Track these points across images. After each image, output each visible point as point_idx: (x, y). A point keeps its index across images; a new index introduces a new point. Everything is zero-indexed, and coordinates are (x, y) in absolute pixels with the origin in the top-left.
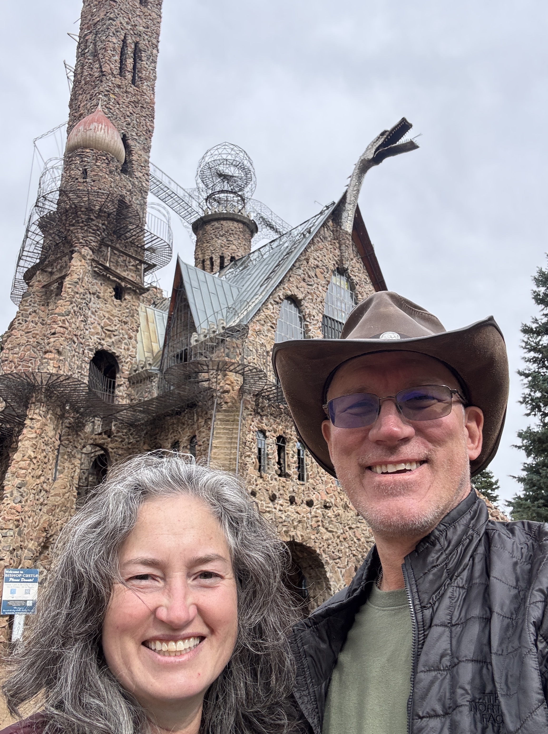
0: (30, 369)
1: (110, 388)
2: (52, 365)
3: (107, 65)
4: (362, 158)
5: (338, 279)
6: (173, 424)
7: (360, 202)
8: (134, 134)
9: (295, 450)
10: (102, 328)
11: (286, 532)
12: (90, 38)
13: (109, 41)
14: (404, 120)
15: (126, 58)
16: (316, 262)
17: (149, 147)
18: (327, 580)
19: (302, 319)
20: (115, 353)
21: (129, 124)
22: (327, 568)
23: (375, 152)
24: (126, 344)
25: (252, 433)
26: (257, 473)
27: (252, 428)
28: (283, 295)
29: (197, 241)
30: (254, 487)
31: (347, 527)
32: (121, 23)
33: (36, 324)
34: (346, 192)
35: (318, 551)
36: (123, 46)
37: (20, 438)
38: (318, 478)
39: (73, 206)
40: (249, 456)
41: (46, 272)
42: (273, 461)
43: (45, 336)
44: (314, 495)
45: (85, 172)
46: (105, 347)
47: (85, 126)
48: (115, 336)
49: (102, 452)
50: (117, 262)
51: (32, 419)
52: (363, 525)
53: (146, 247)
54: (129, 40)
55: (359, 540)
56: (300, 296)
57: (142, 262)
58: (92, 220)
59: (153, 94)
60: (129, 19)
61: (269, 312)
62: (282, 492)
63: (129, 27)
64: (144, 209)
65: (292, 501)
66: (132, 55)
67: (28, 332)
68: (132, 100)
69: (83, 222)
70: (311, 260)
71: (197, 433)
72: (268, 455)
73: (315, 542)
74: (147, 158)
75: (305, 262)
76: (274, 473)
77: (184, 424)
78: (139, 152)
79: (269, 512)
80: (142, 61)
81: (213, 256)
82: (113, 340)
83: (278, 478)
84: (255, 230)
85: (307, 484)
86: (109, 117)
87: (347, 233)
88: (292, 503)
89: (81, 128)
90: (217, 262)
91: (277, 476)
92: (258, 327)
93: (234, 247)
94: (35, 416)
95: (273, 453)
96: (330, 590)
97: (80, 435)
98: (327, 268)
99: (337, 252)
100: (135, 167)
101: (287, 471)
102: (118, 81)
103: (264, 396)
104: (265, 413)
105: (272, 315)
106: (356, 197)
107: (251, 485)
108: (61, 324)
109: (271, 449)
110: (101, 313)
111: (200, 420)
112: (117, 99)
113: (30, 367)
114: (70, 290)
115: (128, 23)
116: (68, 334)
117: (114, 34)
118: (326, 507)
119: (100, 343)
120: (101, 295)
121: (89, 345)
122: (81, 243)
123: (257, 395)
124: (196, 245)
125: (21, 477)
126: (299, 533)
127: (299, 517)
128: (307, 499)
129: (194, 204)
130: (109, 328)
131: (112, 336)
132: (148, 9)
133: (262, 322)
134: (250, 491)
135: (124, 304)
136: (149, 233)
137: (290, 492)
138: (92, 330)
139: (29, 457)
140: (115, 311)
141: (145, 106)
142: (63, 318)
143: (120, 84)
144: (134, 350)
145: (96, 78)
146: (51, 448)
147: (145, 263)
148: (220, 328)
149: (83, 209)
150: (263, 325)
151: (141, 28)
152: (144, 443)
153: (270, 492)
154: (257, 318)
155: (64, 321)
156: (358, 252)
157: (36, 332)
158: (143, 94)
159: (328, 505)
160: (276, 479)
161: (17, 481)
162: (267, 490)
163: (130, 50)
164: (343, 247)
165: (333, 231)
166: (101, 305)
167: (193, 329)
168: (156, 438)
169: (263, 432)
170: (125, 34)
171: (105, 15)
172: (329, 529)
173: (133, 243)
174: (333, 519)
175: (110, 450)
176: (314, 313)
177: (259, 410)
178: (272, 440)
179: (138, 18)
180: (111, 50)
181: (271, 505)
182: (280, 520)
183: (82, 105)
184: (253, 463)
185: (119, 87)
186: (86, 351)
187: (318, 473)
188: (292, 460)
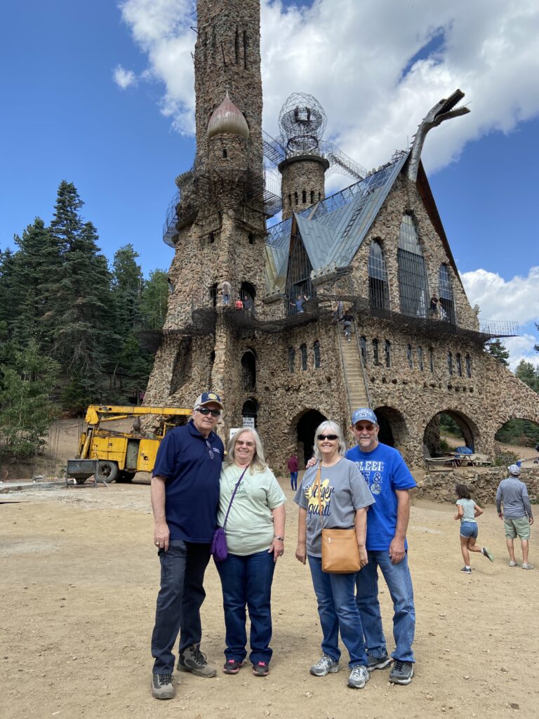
3: (227, 57)
4: (425, 122)
5: (407, 219)
6: (300, 332)
7: (422, 157)
8: (250, 111)
9: (384, 347)
10: (244, 266)
11: (382, 401)
13: (227, 35)
14: (458, 91)
15: (239, 47)
16: (392, 209)
18: (406, 429)
19: (384, 253)
20: (253, 283)
21: (246, 104)
22: (406, 422)
23: (435, 117)
24: (259, 276)
28: (372, 238)
29: (283, 179)
31: (418, 396)
32: (233, 17)
33: (197, 264)
34: (412, 148)
35: (401, 412)
36: (236, 37)
37: (215, 349)
38: (399, 364)
39: (220, 180)
41: (198, 225)
42: (371, 356)
44: (397, 376)
45: (225, 152)
46: (247, 280)
47: (221, 114)
48: (252, 271)
49: (252, 351)
50: (249, 216)
51: (220, 336)
52: (427, 393)
53: (265, 202)
54: (240, 31)
56: (383, 237)
57: (264, 214)
58: (234, 189)
59: (260, 74)
60: (238, 12)
61: (363, 253)
62: (378, 376)
63: (239, 19)
65: (384, 381)
66: (243, 43)
69: (227, 191)
70: (389, 209)
71: (319, 339)
72: (368, 352)
73: (399, 406)
74: (260, 130)
75: (385, 211)
76: (372, 363)
77: (309, 333)
79: (371, 389)
80: (250, 47)
81: (297, 191)
82: (251, 274)
84: (327, 166)
85: (392, 369)
86: (233, 102)
87: (413, 182)
88: (384, 383)
89: (219, 116)
90: (301, 196)
91: (374, 366)
92: (357, 264)
93: (313, 183)
94: (222, 334)
95: (371, 351)
96: (409, 435)
97: (239, 342)
98: (399, 212)
99: (406, 198)
100: (253, 139)
101: (380, 362)
102: (235, 69)
104: (364, 324)
105: (365, 254)
106: (419, 152)
108: (225, 269)
109: (370, 348)
110: (242, 256)
111: (321, 331)
112: (237, 85)
114: (226, 244)
116: (229, 275)
117: (229, 28)
118: (404, 383)
119: (244, 278)
120: (241, 242)
121: (238, 280)
122: (227, 206)
124: (282, 182)
126: (389, 401)
127: (388, 391)
128: (392, 379)
130: (248, 266)
131: (250, 271)
135: (255, 247)
136: (267, 193)
137: (382, 375)
138: (239, 269)
140: (251, 253)
141: (255, 86)
143: (237, 71)
144: (264, 280)
147: (267, 215)
148: (333, 268)
149: (227, 181)
150: (360, 262)
151: (247, 18)
152: (279, 345)
153: (371, 376)
154: (356, 258)
155: (226, 266)
157: (198, 270)
158: (253, 76)
160: (374, 368)
162: (369, 375)
163: (241, 39)
164: (410, 193)
165: (402, 181)
166: (242, 250)
167: (310, 267)
168: (288, 341)
169: (364, 337)
170: (237, 26)
172: (407, 397)
173: (257, 200)
174: (409, 391)
175: (256, 350)
176: (392, 248)
177: (361, 323)
178: (370, 342)
180: (229, 43)
181: (372, 385)
182: (378, 394)
185: (237, 74)
186: (237, 284)
187: (399, 361)
188: (382, 354)
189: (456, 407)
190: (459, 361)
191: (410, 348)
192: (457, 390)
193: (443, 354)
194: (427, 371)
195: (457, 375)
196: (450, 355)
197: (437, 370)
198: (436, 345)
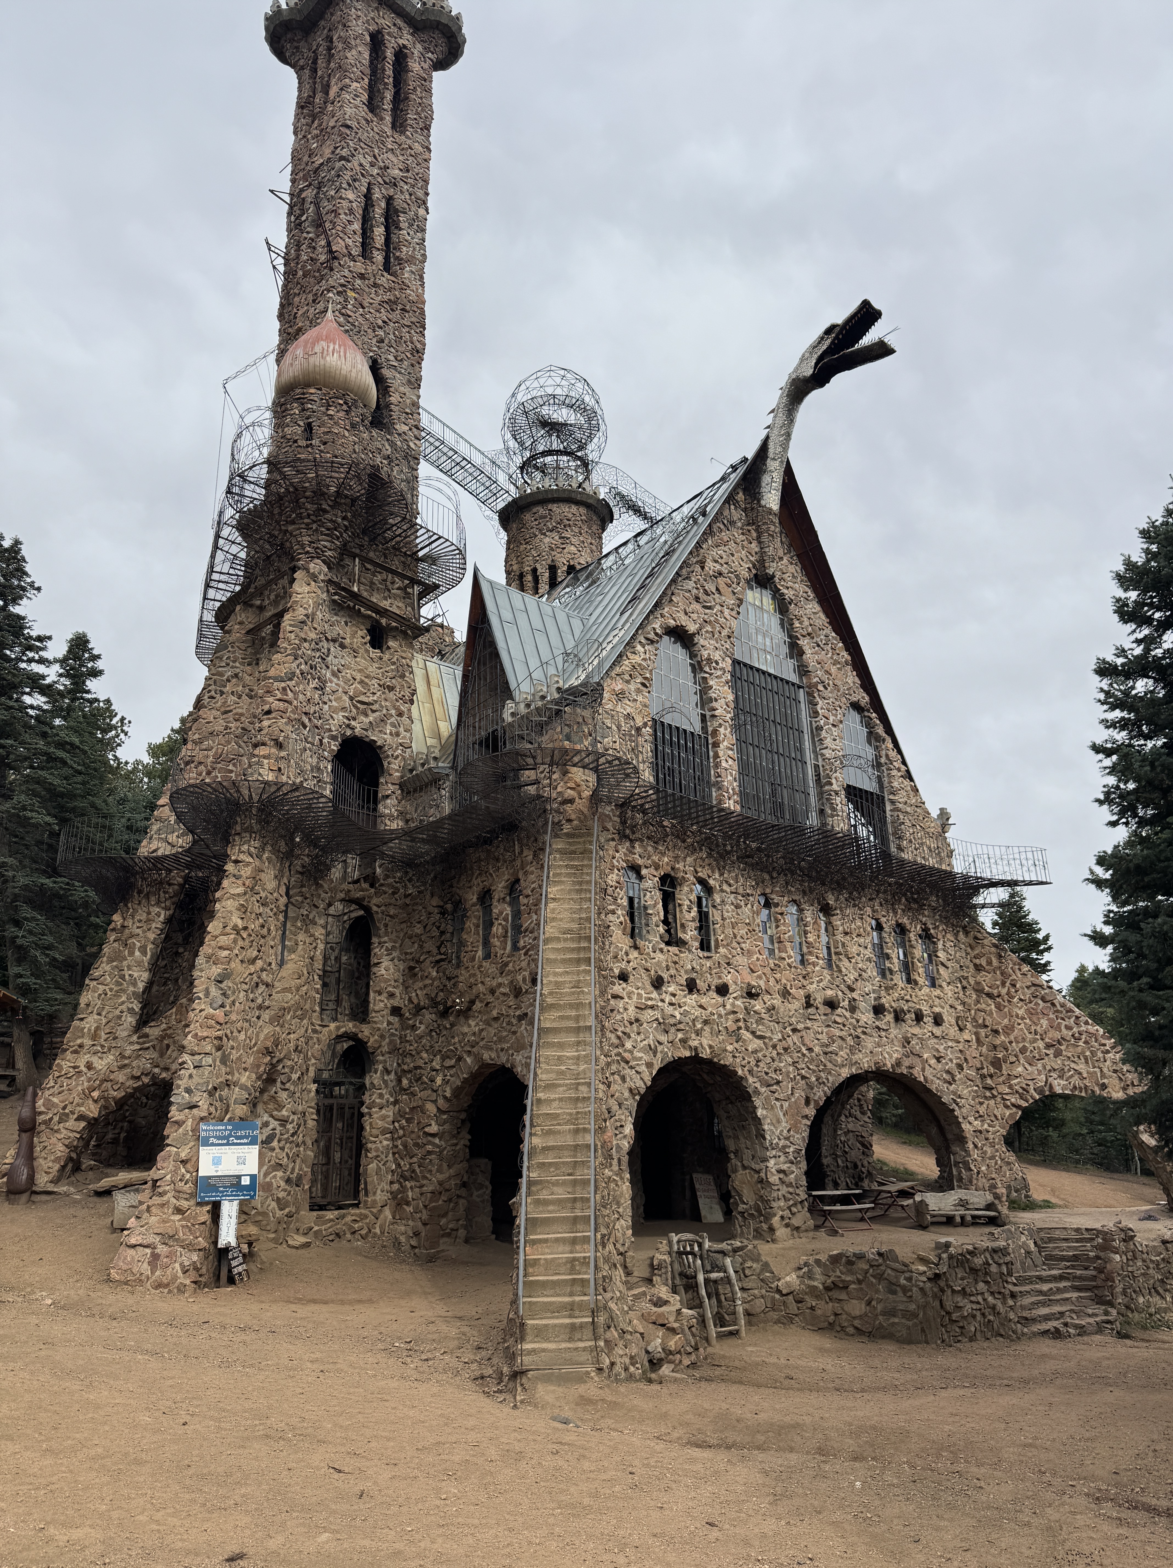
0: (233, 775)
1: (369, 802)
2: (266, 767)
3: (340, 241)
4: (794, 376)
5: (758, 595)
6: (480, 860)
8: (391, 358)
9: (693, 897)
10: (351, 699)
11: (684, 1041)
12: (309, 194)
13: (341, 198)
14: (866, 304)
15: (372, 226)
16: (718, 567)
17: (419, 379)
18: (758, 1121)
19: (697, 668)
20: (375, 742)
21: (382, 341)
22: (757, 1102)
23: (816, 364)
24: (393, 725)
25: (616, 871)
26: (628, 941)
27: (616, 864)
28: (661, 626)
29: (509, 542)
30: (623, 965)
31: (788, 1029)
32: (361, 165)
33: (240, 697)
34: (767, 438)
35: (740, 1073)
36: (366, 205)
37: (218, 895)
38: (735, 944)
39: (291, 489)
40: (613, 912)
41: (252, 606)
42: (655, 919)
43: (255, 717)
44: (729, 976)
45: (309, 427)
46: (358, 731)
47: (305, 347)
48: (373, 711)
49: (362, 913)
50: (372, 583)
51: (236, 862)
52: (816, 1024)
53: (421, 554)
54: (377, 195)
55: (810, 1050)
56: (692, 628)
57: (414, 581)
58: (325, 511)
59: (423, 285)
60: (375, 157)
61: (637, 659)
62: (673, 972)
63: (375, 171)
64: (414, 489)
65: (691, 986)
66: (383, 220)
67: (226, 712)
68: (386, 298)
69: (309, 516)
70: (710, 565)
71: (521, 875)
72: (646, 908)
73: (734, 1057)
74: (415, 398)
75: (698, 568)
76: (658, 939)
77: (498, 860)
78: (402, 389)
79: (652, 1007)
80: (401, 229)
81: (538, 566)
82: (371, 719)
83: (666, 948)
84: (607, 518)
85: (716, 957)
86: (347, 331)
87: (770, 511)
88: (691, 991)
89: (300, 352)
90: (545, 577)
91: (663, 945)
92: (619, 686)
93: (572, 548)
94: (242, 857)
95: (655, 906)
96: (765, 1139)
97: (322, 886)
98: (737, 576)
99: (754, 547)
100: (395, 415)
101: (681, 935)
102: (359, 267)
103: (635, 807)
104: (637, 835)
105: (644, 663)
106: (785, 447)
107: (618, 961)
108: (279, 696)
109: (652, 898)
110: (348, 673)
111: (526, 853)
112: (360, 299)
113: (231, 771)
114: (293, 636)
115: (372, 165)
116: (292, 712)
117: (349, 185)
118: (751, 995)
119: (348, 726)
120: (347, 641)
121: (330, 730)
122: (308, 552)
123: (622, 805)
124: (508, 549)
125: (222, 964)
126: (705, 1042)
127: (704, 1014)
128: (716, 982)
129: (502, 478)
130: (362, 698)
131: (369, 712)
132: (407, 137)
133: (627, 677)
134: (617, 972)
135: (386, 657)
136: (422, 531)
137: (686, 972)
138: (334, 704)
139: (235, 928)
141: (408, 308)
142: (283, 685)
143: (363, 271)
144: (408, 735)
145: (322, 264)
146: (271, 910)
147: (420, 583)
148: (554, 690)
149: (308, 494)
150: (628, 682)
151: (397, 171)
152: (432, 895)
153: (652, 973)
154: (618, 670)
155: (284, 689)
156: (791, 545)
157: (240, 711)
158: (404, 286)
159: (753, 991)
160: (661, 950)
161: (216, 970)
162: (647, 970)
163: (378, 212)
164: (765, 538)
165: (745, 510)
166: (348, 660)
167: (506, 692)
168: (451, 886)
169: (635, 869)
170: (369, 184)
171: (333, 152)
172: (758, 1033)
173: (399, 549)
174: (763, 1015)
175: (375, 908)
176: (717, 657)
177: (628, 832)
178: (651, 882)
179: (390, 155)
180: (345, 214)
181: (655, 995)
182: (672, 1021)
183: (300, 313)
184: (621, 923)
185: (362, 276)
186: (325, 741)
187: (735, 936)
188: (688, 915)
189: (898, 1063)
190: (903, 945)
191: (767, 905)
192: (899, 1017)
193: (859, 923)
194: (814, 964)
195: (899, 980)
196: (879, 928)
197: (845, 964)
198: (837, 900)
